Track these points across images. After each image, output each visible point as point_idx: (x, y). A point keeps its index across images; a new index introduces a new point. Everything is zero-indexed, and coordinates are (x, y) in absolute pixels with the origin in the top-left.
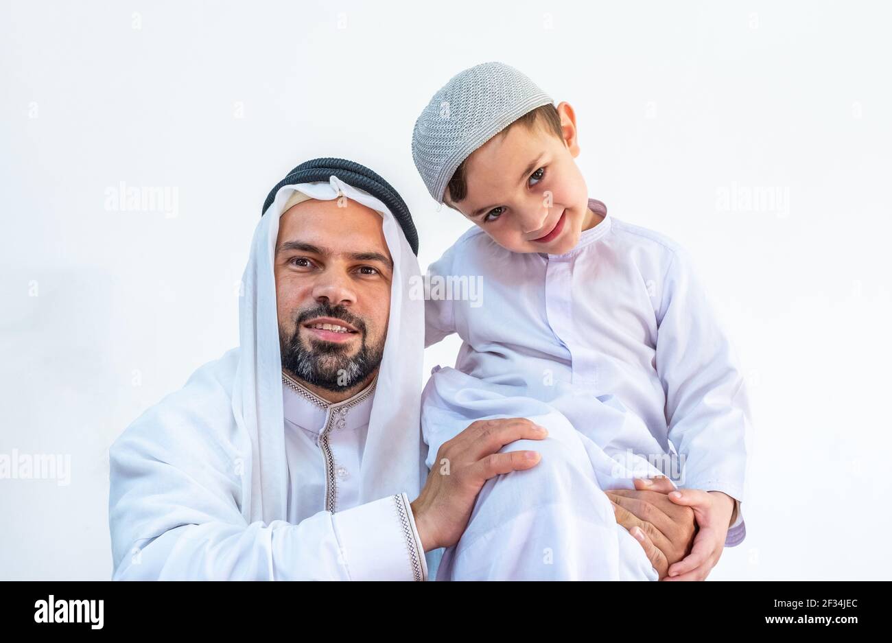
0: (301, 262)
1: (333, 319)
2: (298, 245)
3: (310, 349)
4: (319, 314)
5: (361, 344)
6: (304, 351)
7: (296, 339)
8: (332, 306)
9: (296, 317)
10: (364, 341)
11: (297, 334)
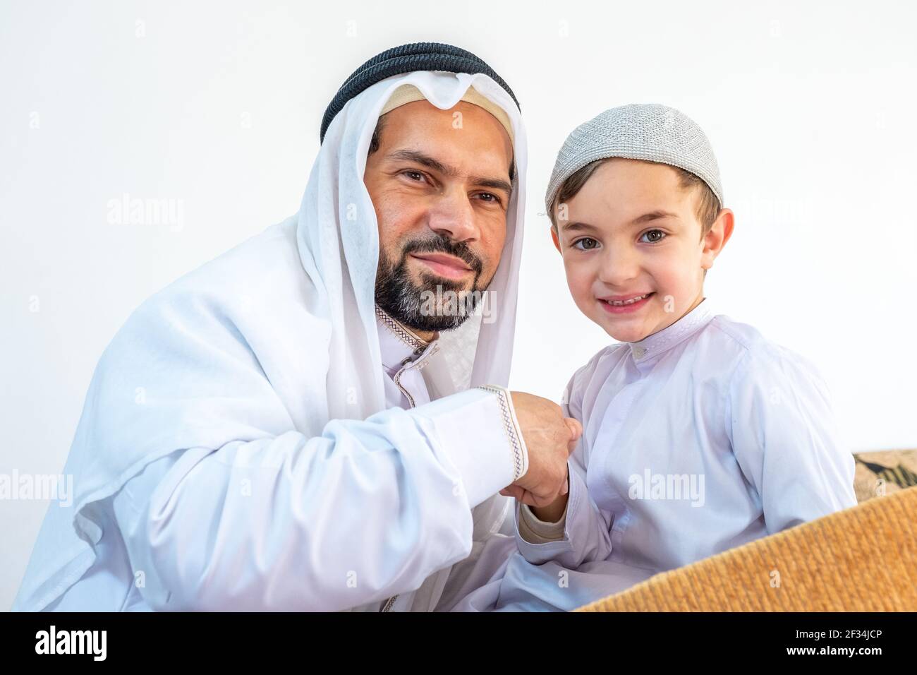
0: (414, 175)
1: (452, 257)
2: (419, 157)
3: (418, 283)
4: (436, 248)
5: (473, 283)
6: (411, 284)
7: (400, 269)
8: (453, 243)
9: (403, 244)
10: (476, 280)
11: (402, 263)
